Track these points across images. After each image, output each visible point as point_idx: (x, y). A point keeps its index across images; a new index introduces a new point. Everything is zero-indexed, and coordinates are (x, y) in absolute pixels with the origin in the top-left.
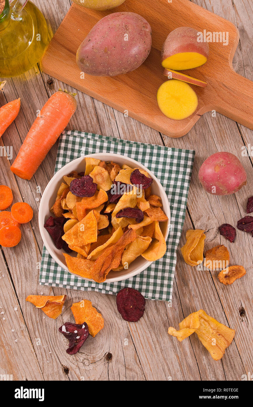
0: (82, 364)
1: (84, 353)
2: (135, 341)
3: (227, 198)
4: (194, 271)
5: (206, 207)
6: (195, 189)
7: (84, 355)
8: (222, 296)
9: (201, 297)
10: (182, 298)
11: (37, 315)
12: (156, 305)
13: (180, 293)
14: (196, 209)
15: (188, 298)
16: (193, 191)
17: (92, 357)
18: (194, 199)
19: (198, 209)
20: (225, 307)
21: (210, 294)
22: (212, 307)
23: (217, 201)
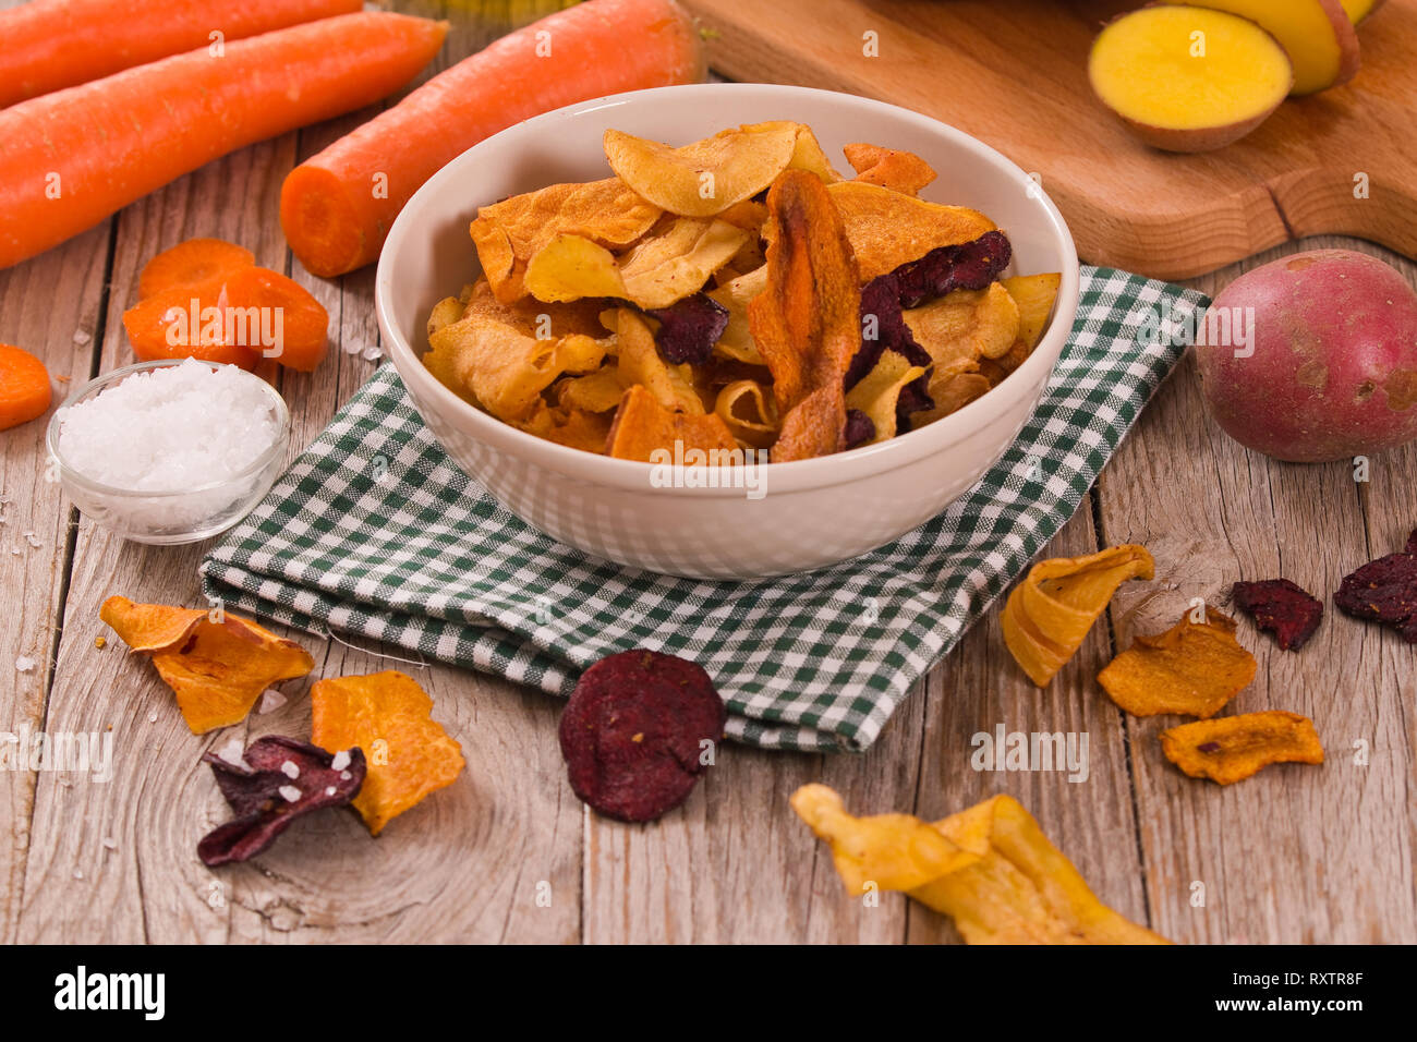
0: (257, 918)
1: (290, 881)
2: (595, 894)
3: (1320, 508)
4: (1039, 706)
5: (1198, 511)
6: (1161, 450)
7: (288, 886)
8: (1158, 816)
9: (1037, 800)
10: (928, 786)
11: (122, 704)
12: (776, 789)
13: (925, 769)
14: (1139, 507)
15: (961, 796)
16: (1150, 450)
17: (323, 903)
18: (1147, 476)
19: (1153, 511)
20: (1158, 857)
21: (1090, 796)
22: (1081, 844)
23: (1263, 507)
